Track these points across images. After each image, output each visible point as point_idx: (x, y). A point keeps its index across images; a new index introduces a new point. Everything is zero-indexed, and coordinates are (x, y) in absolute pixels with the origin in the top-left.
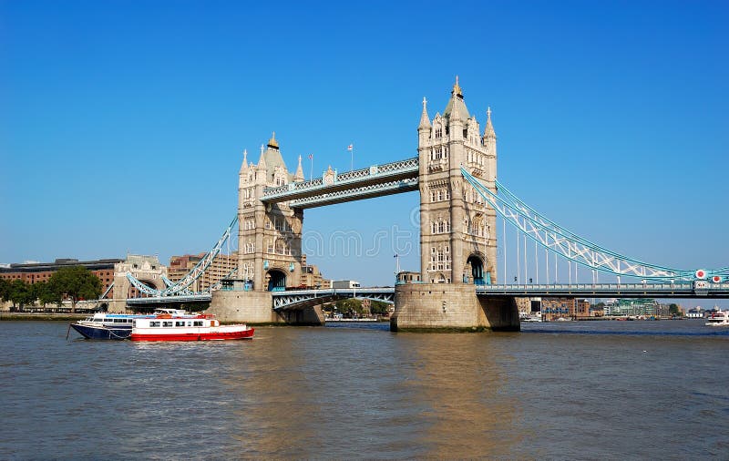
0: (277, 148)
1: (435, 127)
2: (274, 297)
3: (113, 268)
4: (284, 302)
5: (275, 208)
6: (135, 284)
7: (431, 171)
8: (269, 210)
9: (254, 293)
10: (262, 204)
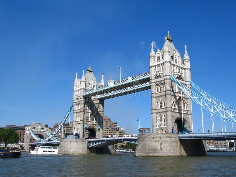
0: (92, 71)
1: (157, 56)
2: (88, 142)
3: (24, 129)
4: (93, 145)
5: (90, 99)
6: (33, 136)
7: (156, 78)
8: (87, 100)
9: (78, 140)
10: (82, 97)
